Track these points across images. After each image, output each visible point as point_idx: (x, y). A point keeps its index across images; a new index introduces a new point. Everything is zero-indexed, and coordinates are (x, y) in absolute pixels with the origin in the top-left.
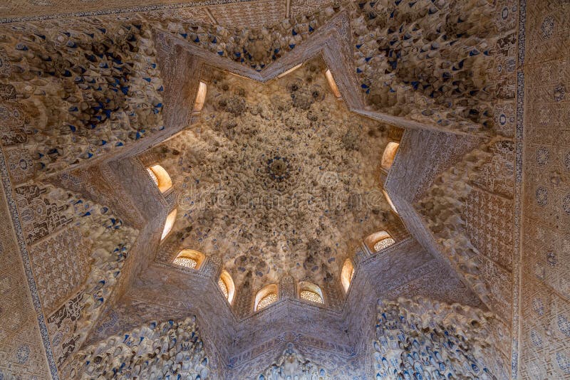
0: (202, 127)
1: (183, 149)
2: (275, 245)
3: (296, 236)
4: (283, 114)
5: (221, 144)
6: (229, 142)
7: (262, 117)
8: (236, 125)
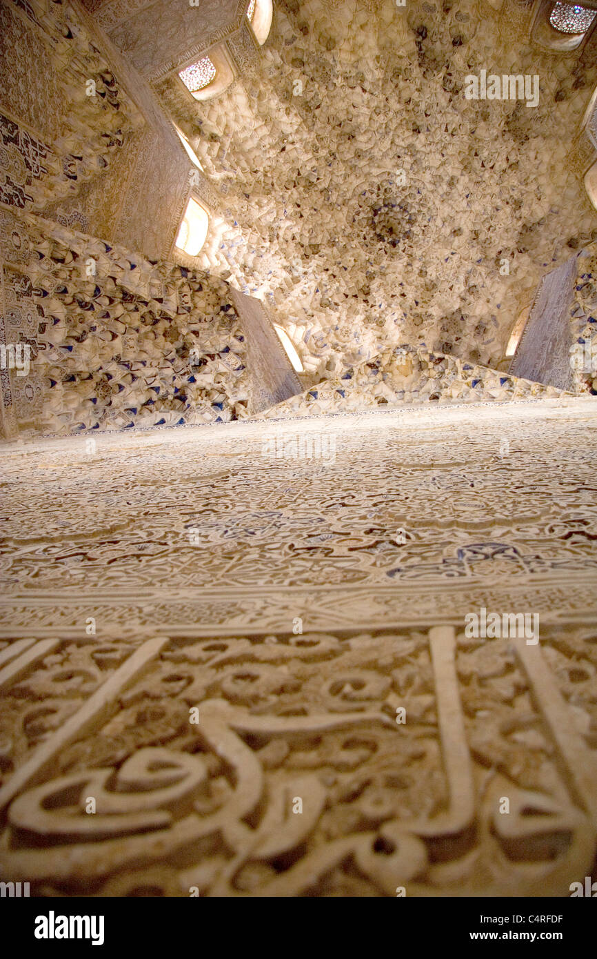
0: (262, 87)
1: (226, 135)
2: (380, 323)
3: (419, 310)
4: (402, 84)
5: (290, 139)
6: (305, 136)
7: (364, 91)
8: (318, 107)
